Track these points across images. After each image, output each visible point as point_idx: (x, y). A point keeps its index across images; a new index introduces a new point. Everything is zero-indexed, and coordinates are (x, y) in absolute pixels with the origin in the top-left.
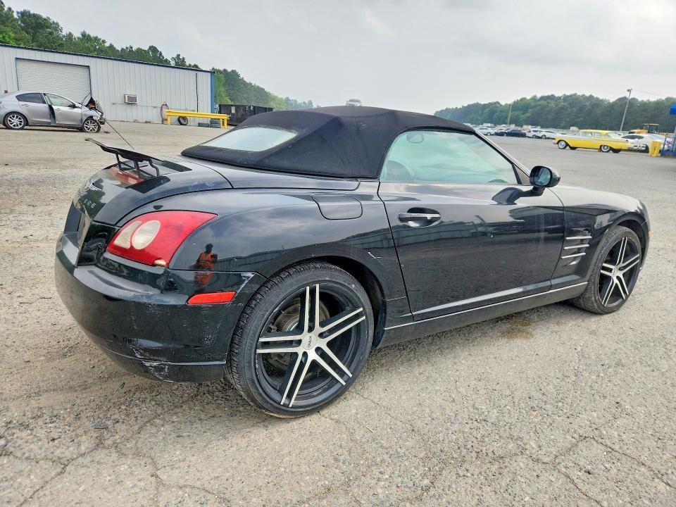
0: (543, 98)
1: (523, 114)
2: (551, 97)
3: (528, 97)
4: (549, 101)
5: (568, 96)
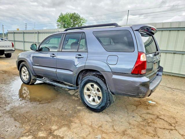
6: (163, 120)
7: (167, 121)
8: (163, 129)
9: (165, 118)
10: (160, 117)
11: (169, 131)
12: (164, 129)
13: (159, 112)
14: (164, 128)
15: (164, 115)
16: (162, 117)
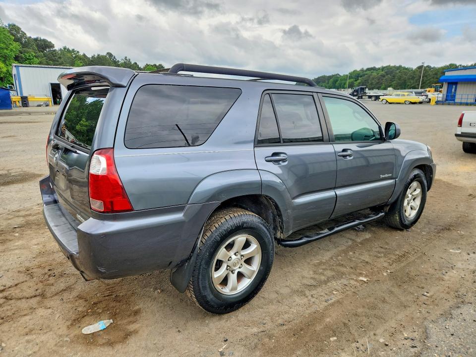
0: (368, 69)
1: (356, 81)
2: (373, 69)
3: (358, 70)
4: (372, 71)
5: (385, 67)
6: (28, 298)
7: (19, 302)
8: (19, 284)
9: (26, 306)
10: (38, 298)
11: (7, 287)
12: (16, 285)
13: (50, 311)
14: (18, 286)
15: (32, 309)
16: (34, 301)
